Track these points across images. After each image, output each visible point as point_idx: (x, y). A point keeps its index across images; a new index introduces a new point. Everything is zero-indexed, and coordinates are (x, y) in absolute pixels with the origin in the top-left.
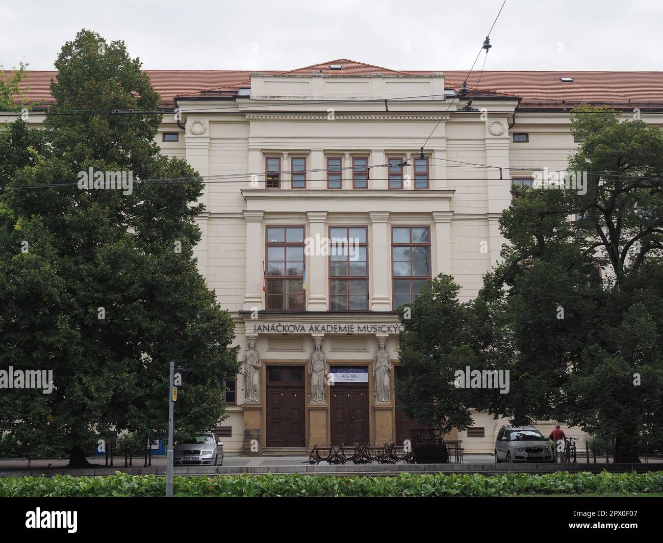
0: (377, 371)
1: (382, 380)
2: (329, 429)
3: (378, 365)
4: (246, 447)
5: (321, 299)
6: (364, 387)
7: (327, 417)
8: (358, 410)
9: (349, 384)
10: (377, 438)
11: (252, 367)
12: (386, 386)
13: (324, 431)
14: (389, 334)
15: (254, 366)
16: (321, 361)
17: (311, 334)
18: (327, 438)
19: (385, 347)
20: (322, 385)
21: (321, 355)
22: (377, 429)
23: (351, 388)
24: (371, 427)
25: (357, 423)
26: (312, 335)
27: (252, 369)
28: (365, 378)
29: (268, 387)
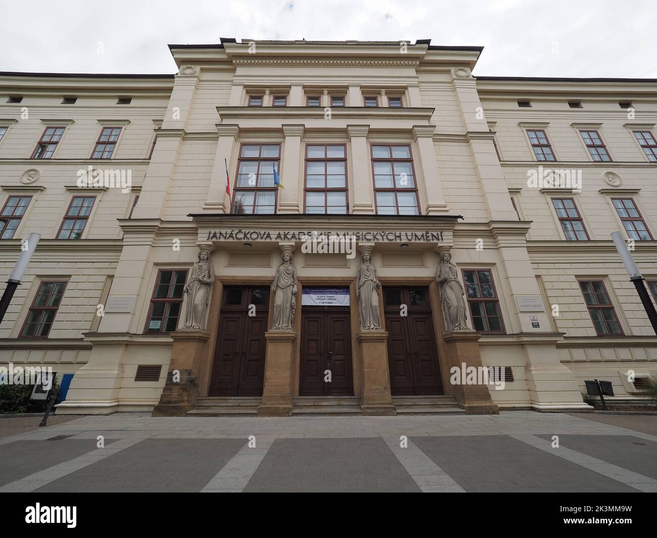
0: (362, 289)
1: (369, 299)
2: (298, 369)
3: (363, 280)
5: (294, 206)
6: (344, 311)
7: (294, 352)
8: (337, 343)
9: (326, 308)
10: (366, 385)
11: (197, 282)
12: (376, 307)
13: (287, 374)
14: (375, 243)
15: (199, 281)
16: (289, 274)
17: (278, 242)
18: (292, 384)
19: (370, 259)
20: (288, 305)
21: (290, 268)
22: (365, 370)
23: (328, 313)
24: (355, 366)
25: (335, 360)
26: (280, 244)
28: (345, 301)
29: (222, 312)
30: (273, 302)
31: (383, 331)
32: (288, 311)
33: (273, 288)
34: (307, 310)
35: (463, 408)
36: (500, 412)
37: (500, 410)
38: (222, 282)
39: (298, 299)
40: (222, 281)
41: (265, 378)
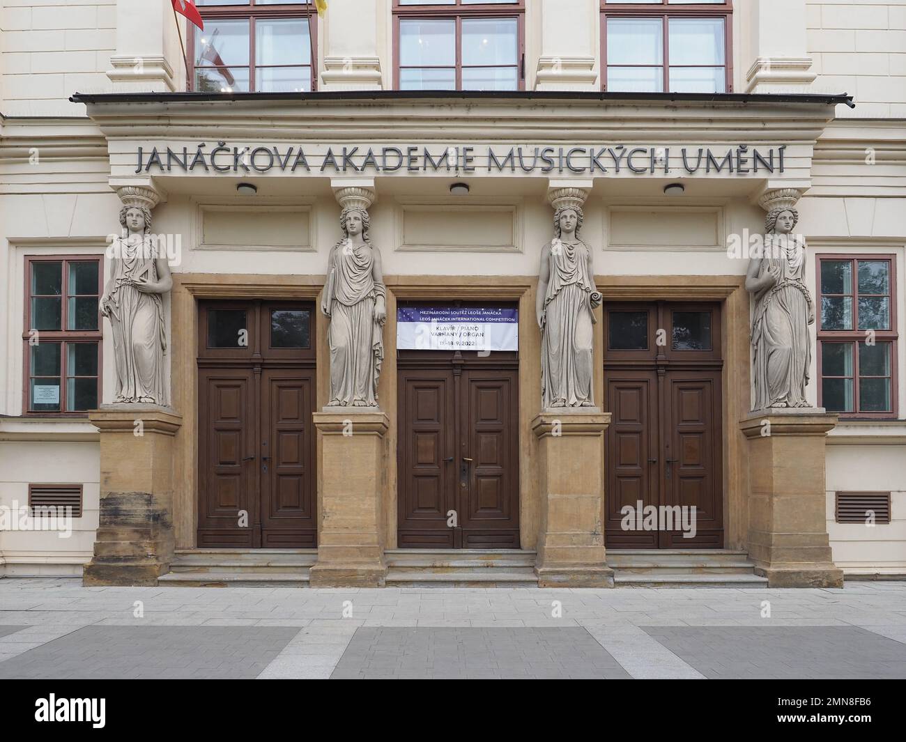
0: (552, 306)
1: (570, 333)
2: (393, 493)
3: (556, 283)
4: (104, 553)
5: (366, 67)
6: (505, 363)
7: (384, 457)
8: (484, 439)
9: (458, 356)
10: (551, 527)
11: (129, 290)
12: (584, 352)
13: (371, 503)
14: (595, 181)
15: (135, 286)
16: (361, 268)
17: (329, 180)
18: (383, 524)
19: (578, 227)
20: (365, 349)
21: (365, 251)
22: (550, 496)
23: (464, 367)
24: (526, 488)
25: (479, 476)
26: (334, 184)
27: (129, 295)
28: (508, 339)
29: (202, 365)
30: (327, 343)
31: (598, 410)
32: (364, 363)
33: (323, 304)
34: (410, 361)
35: (765, 574)
36: (846, 584)
37: (845, 580)
38: (192, 290)
39: (388, 335)
40: (192, 288)
41: (319, 512)
